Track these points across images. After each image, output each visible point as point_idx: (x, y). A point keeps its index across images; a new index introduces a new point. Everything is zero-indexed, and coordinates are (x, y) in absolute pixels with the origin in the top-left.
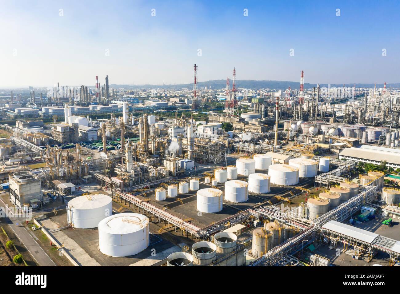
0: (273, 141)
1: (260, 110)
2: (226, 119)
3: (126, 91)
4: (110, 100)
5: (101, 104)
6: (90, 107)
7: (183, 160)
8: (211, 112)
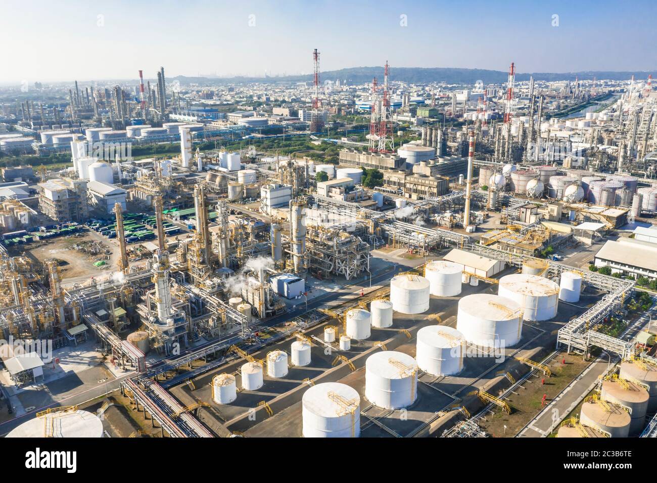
0: (460, 216)
1: (433, 139)
2: (372, 159)
3: (200, 91)
4: (166, 113)
5: (149, 124)
6: (129, 131)
7: (283, 277)
8: (344, 140)
